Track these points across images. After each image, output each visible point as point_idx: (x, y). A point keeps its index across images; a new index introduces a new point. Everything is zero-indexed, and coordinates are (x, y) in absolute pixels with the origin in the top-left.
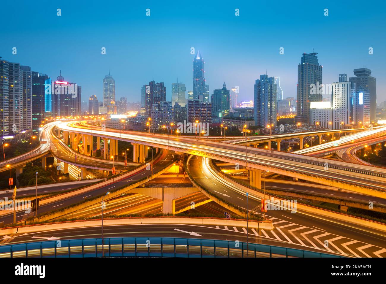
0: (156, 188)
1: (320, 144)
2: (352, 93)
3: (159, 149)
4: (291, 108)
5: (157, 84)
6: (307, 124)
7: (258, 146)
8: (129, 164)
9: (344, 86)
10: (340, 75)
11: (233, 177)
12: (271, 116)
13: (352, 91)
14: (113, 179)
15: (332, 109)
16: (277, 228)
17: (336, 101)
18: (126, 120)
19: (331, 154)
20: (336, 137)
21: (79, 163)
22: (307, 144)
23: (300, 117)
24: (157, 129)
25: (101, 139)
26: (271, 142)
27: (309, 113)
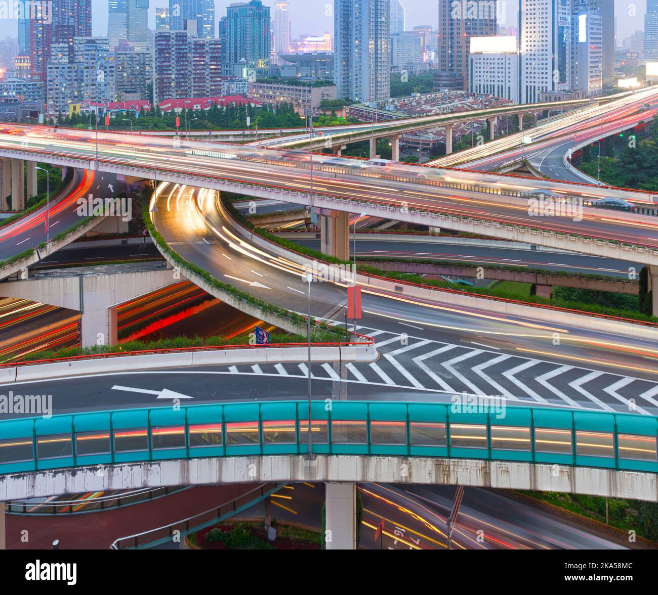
0: (61, 280)
1: (492, 140)
2: (564, 16)
3: (70, 170)
4: (425, 53)
6: (463, 92)
11: (276, 235)
12: (376, 74)
13: (564, 12)
15: (520, 54)
16: (385, 355)
17: (529, 34)
23: (445, 74)
26: (377, 139)
27: (467, 66)
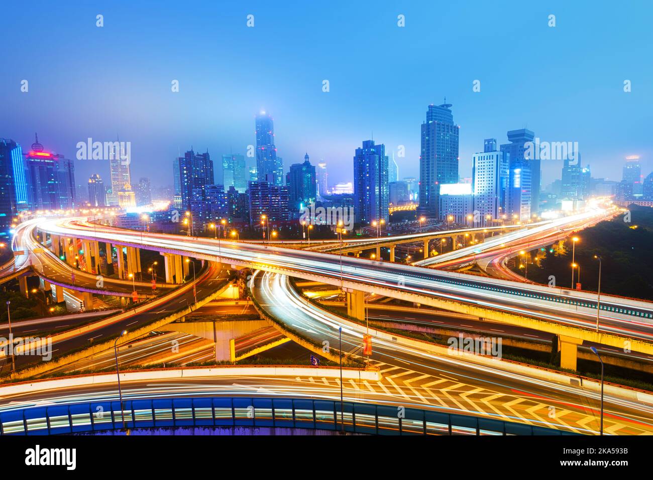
0: (204, 323)
1: (455, 250)
2: (504, 170)
3: (206, 262)
4: (411, 195)
5: (198, 155)
6: (435, 219)
7: (360, 254)
8: (160, 286)
9: (492, 159)
10: (485, 141)
11: (321, 303)
12: (380, 207)
13: (504, 167)
14: (134, 309)
15: (474, 195)
16: (386, 378)
17: (480, 182)
18: (151, 215)
19: (470, 265)
20: (478, 239)
21: (79, 285)
22: (434, 251)
23: (424, 208)
24: (201, 230)
25: (112, 248)
26: (381, 248)
27: (438, 203)
